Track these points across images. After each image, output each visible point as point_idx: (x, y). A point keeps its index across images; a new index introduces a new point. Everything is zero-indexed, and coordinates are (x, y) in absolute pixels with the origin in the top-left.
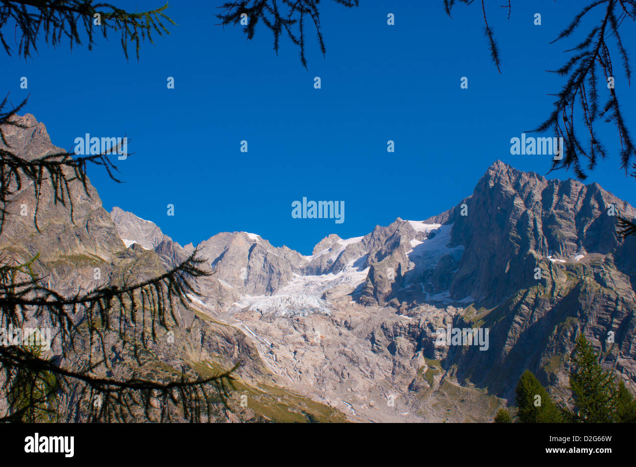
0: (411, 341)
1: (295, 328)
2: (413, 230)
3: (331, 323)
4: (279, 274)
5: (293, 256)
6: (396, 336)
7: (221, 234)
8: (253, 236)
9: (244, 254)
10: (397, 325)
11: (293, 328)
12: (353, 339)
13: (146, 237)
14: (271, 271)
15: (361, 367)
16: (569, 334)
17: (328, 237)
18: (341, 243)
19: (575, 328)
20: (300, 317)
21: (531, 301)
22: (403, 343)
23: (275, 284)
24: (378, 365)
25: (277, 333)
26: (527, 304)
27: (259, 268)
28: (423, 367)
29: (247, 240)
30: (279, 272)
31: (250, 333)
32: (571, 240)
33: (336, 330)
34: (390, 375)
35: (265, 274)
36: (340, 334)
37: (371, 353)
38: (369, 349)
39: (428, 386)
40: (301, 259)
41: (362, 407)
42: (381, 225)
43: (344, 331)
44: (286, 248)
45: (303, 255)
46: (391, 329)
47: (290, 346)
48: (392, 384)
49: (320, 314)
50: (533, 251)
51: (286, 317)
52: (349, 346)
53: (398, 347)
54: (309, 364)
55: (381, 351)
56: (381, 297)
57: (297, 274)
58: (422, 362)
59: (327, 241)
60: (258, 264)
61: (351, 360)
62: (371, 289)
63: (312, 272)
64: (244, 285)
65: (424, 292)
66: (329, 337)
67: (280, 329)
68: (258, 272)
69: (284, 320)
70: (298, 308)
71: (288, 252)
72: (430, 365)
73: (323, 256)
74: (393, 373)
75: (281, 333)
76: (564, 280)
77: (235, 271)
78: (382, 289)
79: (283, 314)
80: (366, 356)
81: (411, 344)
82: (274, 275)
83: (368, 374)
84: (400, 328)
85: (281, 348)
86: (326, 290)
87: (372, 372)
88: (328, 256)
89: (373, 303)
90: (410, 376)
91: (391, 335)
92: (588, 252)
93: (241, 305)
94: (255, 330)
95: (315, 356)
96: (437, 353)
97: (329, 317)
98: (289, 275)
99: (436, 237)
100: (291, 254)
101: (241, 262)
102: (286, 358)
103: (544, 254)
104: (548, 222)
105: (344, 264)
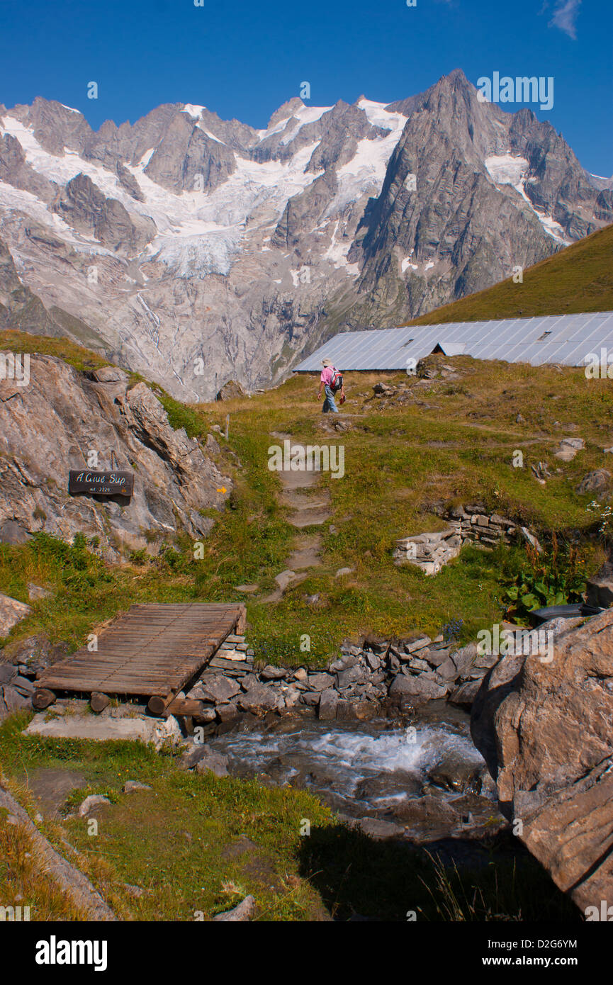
0: (280, 320)
1: (188, 295)
3: (223, 288)
5: (242, 134)
6: (271, 312)
7: (162, 107)
8: (195, 111)
9: (183, 142)
10: (276, 300)
11: (186, 295)
12: (237, 309)
13: (72, 134)
15: (230, 347)
17: (289, 101)
18: (298, 117)
20: (196, 281)
22: (273, 322)
23: (214, 180)
24: (245, 344)
25: (169, 301)
27: (199, 158)
28: (278, 354)
29: (188, 120)
30: (220, 164)
31: (143, 307)
32: (432, 243)
33: (224, 297)
34: (250, 357)
35: (204, 165)
36: (227, 303)
37: (245, 329)
38: (244, 324)
39: (271, 378)
40: (251, 136)
42: (344, 100)
43: (232, 299)
44: (237, 122)
45: (255, 128)
46: (269, 305)
47: (178, 319)
48: (247, 370)
49: (216, 273)
50: (397, 249)
51: (185, 279)
52: (228, 321)
53: (267, 326)
54: (183, 347)
55: (253, 329)
56: (291, 239)
57: (245, 158)
58: (279, 348)
59: (287, 108)
60: (197, 153)
61: (225, 338)
62: (284, 229)
63: (261, 155)
64: (180, 178)
65: (333, 238)
66: (215, 308)
67: (175, 295)
68: (197, 163)
69: (181, 283)
70: (198, 266)
71: (238, 127)
72: (283, 352)
73: (275, 135)
74: (254, 356)
75: (174, 302)
76: (390, 302)
77: (172, 163)
78: (294, 230)
79: (182, 274)
80: (239, 333)
81: (279, 324)
82: (213, 168)
83: (233, 356)
84: (277, 303)
85: (166, 325)
86: (256, 204)
87: (236, 355)
88: (279, 135)
89: (282, 246)
90: (263, 363)
91: (267, 311)
92: (441, 259)
93: (153, 249)
94: (148, 304)
95: (194, 335)
96: (294, 340)
97: (223, 278)
98: (231, 167)
99: (390, 137)
100: (241, 130)
101: (178, 152)
102: (168, 338)
103: (405, 254)
104: (423, 217)
105: (292, 154)
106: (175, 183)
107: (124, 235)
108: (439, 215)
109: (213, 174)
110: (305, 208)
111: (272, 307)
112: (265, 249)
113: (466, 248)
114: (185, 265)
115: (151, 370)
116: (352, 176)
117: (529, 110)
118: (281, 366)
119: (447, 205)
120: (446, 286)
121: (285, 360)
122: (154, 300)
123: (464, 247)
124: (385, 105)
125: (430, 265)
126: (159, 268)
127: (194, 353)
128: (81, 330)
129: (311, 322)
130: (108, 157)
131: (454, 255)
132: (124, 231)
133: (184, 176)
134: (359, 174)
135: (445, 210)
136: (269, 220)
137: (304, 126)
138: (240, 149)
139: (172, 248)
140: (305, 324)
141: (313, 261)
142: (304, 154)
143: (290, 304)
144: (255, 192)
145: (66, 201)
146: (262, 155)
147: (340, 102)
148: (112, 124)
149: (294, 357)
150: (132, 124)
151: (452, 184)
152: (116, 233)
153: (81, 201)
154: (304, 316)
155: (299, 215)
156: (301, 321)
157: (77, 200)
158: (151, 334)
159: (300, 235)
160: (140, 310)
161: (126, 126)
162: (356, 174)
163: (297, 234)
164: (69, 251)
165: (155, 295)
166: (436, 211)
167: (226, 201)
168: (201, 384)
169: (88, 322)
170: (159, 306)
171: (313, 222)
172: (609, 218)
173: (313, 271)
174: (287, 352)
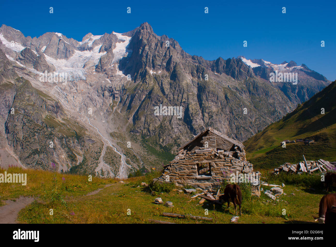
0: (109, 93)
1: (74, 86)
2: (117, 39)
3: (85, 84)
4: (70, 51)
6: (105, 90)
7: (47, 33)
8: (60, 35)
9: (57, 43)
10: (106, 86)
12: (92, 90)
13: (18, 38)
14: (67, 50)
15: (93, 102)
16: (147, 105)
17: (88, 34)
18: (92, 38)
19: (149, 104)
20: (76, 82)
21: (141, 90)
22: (107, 93)
23: (68, 56)
24: (98, 101)
26: (140, 90)
29: (58, 37)
31: (59, 90)
32: (159, 65)
33: (87, 87)
34: (101, 105)
35: (64, 51)
36: (88, 88)
37: (97, 96)
38: (96, 95)
39: (112, 111)
40: (77, 43)
41: (92, 119)
42: (107, 33)
43: (89, 87)
44: (72, 39)
45: (79, 41)
46: (104, 88)
48: (102, 109)
49: (82, 79)
50: (147, 68)
51: (71, 81)
52: (90, 94)
53: (105, 95)
54: (78, 102)
55: (100, 96)
56: (103, 70)
57: (76, 50)
58: (111, 101)
59: (87, 36)
60: (62, 47)
61: (91, 99)
62: (100, 67)
63: (81, 49)
64: (56, 55)
65: (117, 69)
66: (84, 90)
67: (69, 86)
68: (62, 50)
69: (70, 83)
70: (75, 77)
71: (73, 41)
72: (113, 103)
73: (85, 43)
74: (103, 105)
75: (69, 88)
76: (152, 82)
77: (54, 50)
78: (103, 67)
79: (70, 80)
80: (95, 98)
81: (109, 94)
82: (68, 52)
83: (95, 105)
84: (106, 88)
85: (69, 95)
86: (85, 61)
87: (96, 104)
88: (87, 43)
89: (100, 72)
90: (107, 106)
91: (103, 90)
92: (163, 70)
94: (61, 89)
95: (80, 99)
96: (116, 99)
97: (85, 81)
98: (73, 52)
99: (125, 42)
100: (74, 42)
101: (55, 47)
102: (71, 100)
103: (150, 69)
104: (154, 57)
105: (93, 48)
107: (45, 68)
108: (159, 57)
109: (68, 54)
110: (106, 61)
112: (94, 73)
113: (172, 66)
114: (70, 77)
115: (69, 110)
116: (117, 52)
118: (114, 107)
119: (161, 54)
120: (168, 77)
121: (115, 105)
123: (171, 65)
124: (121, 34)
125: (160, 72)
127: (82, 104)
128: (44, 95)
130: (32, 46)
131: (168, 68)
132: (45, 67)
133: (57, 54)
136: (92, 65)
137: (95, 40)
138: (75, 47)
140: (119, 93)
141: (113, 75)
142: (97, 48)
143: (111, 87)
144: (84, 58)
145: (21, 57)
146: (82, 49)
147: (106, 34)
148: (30, 37)
149: (118, 104)
150: (37, 38)
151: (161, 48)
152: (42, 67)
153: (28, 57)
154: (118, 91)
155: (104, 62)
156: (117, 92)
157: (26, 56)
158: (64, 98)
160: (58, 91)
161: (35, 38)
162: (118, 51)
163: (105, 68)
164: (28, 71)
165: (62, 86)
166: (158, 56)
167: (74, 61)
169: (44, 92)
170: (64, 90)
171: (109, 65)
172: (197, 62)
173: (115, 78)
174: (114, 102)
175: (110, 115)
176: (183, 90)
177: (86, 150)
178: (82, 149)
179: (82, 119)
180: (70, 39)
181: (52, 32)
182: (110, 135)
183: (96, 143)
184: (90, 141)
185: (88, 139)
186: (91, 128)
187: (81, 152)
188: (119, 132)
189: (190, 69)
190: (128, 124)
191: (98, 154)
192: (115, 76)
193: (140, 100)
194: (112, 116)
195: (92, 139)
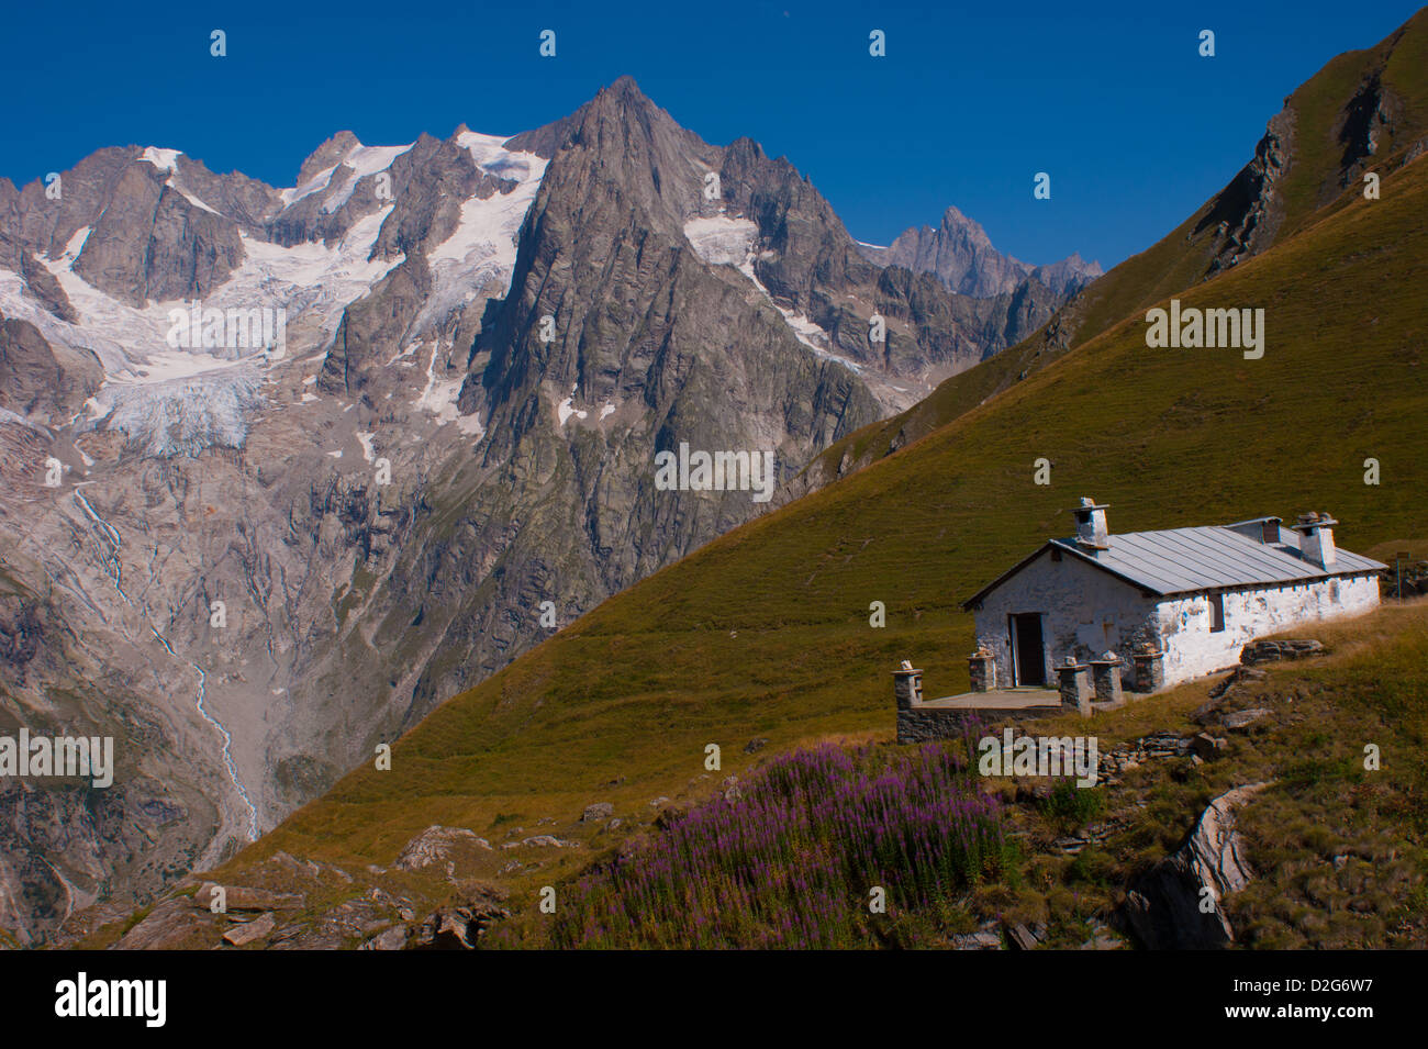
0: (346, 524)
1: (171, 488)
2: (473, 172)
4: (214, 254)
5: (252, 196)
6: (328, 509)
7: (102, 153)
8: (164, 158)
9: (145, 214)
10: (335, 487)
11: (166, 489)
12: (264, 508)
15: (256, 578)
16: (478, 617)
17: (332, 138)
18: (352, 164)
19: (488, 608)
20: (185, 461)
21: (482, 520)
22: (333, 527)
23: (204, 280)
24: (283, 570)
25: (136, 501)
26: (477, 524)
27: (174, 241)
28: (346, 585)
29: (151, 176)
30: (214, 250)
31: (88, 515)
32: (608, 372)
33: (239, 488)
34: (294, 595)
35: (185, 254)
36: (245, 498)
37: (281, 545)
38: (279, 533)
39: (336, 629)
40: (267, 200)
41: (221, 680)
42: (431, 133)
43: (253, 490)
44: (241, 177)
45: (275, 186)
46: (324, 497)
47: (154, 533)
48: (291, 618)
49: (222, 447)
50: (548, 385)
51: (163, 458)
52: (249, 531)
53: (322, 536)
54: (168, 583)
55: (297, 542)
56: (354, 379)
57: (259, 239)
58: (347, 574)
59: (329, 149)
60: (171, 232)
61: (246, 563)
62: (340, 360)
63: (287, 233)
64: (141, 278)
65: (430, 372)
66: (222, 509)
67: (146, 490)
68: (172, 251)
69: (156, 467)
70: (186, 433)
71: (243, 186)
72: (356, 581)
73: (310, 197)
74: (301, 592)
75: (145, 502)
76: (545, 479)
77: (124, 253)
78: (358, 362)
79: (158, 449)
80: (272, 552)
81: (343, 531)
82: (202, 258)
83: (263, 595)
84: (338, 494)
85: (134, 545)
87: (269, 592)
88: (321, 197)
89: (339, 391)
90: (321, 603)
91: (320, 508)
92: (626, 399)
93: (99, 408)
94: (97, 508)
95: (186, 560)
96: (373, 558)
97: (235, 454)
98: (234, 256)
99: (517, 194)
100: (248, 191)
101: (136, 232)
102: (138, 569)
103: (564, 393)
104: (590, 326)
105: (345, 229)
106: (133, 287)
107: (43, 384)
108: (617, 322)
109: (203, 269)
110: (376, 323)
111: (328, 501)
112: (308, 397)
113: (669, 376)
114: (161, 434)
115: (110, 629)
116: (455, 263)
117: (751, 140)
118: (354, 607)
119: (629, 305)
121: (360, 594)
122: (107, 500)
123: (666, 375)
124: (504, 140)
125: (608, 409)
126: (113, 442)
127: (189, 594)
129: (403, 524)
131: (649, 390)
132: (42, 377)
133: (147, 275)
134: (467, 258)
135: (626, 313)
136: (310, 345)
137: (363, 180)
138: (249, 224)
139: (136, 403)
140: (391, 528)
141: (398, 413)
142: (366, 229)
143: (361, 493)
144: (282, 296)
146: (289, 232)
147: (424, 137)
148: (9, 183)
149: (376, 588)
151: (634, 268)
152: (28, 382)
154: (388, 513)
155: (366, 335)
156: (385, 522)
158: (105, 562)
159: (370, 370)
160: (81, 520)
162: (461, 258)
163: (364, 367)
165: (108, 491)
166: (610, 317)
168: (206, 649)
170: (117, 510)
171: (391, 346)
172: (901, 312)
173: (399, 432)
174: (362, 579)
175: (320, 653)
176: (694, 522)
177: (123, 858)
178: (101, 854)
179: (164, 680)
180: (224, 176)
181: (124, 145)
182: (277, 775)
183: (183, 819)
184: (152, 810)
185: (145, 798)
186: (195, 735)
187: (97, 870)
188: (327, 759)
189: (783, 387)
190: (381, 714)
191: (169, 880)
192: (405, 422)
193: (469, 579)
194: (325, 664)
195: (167, 800)
